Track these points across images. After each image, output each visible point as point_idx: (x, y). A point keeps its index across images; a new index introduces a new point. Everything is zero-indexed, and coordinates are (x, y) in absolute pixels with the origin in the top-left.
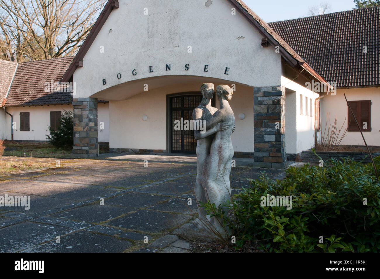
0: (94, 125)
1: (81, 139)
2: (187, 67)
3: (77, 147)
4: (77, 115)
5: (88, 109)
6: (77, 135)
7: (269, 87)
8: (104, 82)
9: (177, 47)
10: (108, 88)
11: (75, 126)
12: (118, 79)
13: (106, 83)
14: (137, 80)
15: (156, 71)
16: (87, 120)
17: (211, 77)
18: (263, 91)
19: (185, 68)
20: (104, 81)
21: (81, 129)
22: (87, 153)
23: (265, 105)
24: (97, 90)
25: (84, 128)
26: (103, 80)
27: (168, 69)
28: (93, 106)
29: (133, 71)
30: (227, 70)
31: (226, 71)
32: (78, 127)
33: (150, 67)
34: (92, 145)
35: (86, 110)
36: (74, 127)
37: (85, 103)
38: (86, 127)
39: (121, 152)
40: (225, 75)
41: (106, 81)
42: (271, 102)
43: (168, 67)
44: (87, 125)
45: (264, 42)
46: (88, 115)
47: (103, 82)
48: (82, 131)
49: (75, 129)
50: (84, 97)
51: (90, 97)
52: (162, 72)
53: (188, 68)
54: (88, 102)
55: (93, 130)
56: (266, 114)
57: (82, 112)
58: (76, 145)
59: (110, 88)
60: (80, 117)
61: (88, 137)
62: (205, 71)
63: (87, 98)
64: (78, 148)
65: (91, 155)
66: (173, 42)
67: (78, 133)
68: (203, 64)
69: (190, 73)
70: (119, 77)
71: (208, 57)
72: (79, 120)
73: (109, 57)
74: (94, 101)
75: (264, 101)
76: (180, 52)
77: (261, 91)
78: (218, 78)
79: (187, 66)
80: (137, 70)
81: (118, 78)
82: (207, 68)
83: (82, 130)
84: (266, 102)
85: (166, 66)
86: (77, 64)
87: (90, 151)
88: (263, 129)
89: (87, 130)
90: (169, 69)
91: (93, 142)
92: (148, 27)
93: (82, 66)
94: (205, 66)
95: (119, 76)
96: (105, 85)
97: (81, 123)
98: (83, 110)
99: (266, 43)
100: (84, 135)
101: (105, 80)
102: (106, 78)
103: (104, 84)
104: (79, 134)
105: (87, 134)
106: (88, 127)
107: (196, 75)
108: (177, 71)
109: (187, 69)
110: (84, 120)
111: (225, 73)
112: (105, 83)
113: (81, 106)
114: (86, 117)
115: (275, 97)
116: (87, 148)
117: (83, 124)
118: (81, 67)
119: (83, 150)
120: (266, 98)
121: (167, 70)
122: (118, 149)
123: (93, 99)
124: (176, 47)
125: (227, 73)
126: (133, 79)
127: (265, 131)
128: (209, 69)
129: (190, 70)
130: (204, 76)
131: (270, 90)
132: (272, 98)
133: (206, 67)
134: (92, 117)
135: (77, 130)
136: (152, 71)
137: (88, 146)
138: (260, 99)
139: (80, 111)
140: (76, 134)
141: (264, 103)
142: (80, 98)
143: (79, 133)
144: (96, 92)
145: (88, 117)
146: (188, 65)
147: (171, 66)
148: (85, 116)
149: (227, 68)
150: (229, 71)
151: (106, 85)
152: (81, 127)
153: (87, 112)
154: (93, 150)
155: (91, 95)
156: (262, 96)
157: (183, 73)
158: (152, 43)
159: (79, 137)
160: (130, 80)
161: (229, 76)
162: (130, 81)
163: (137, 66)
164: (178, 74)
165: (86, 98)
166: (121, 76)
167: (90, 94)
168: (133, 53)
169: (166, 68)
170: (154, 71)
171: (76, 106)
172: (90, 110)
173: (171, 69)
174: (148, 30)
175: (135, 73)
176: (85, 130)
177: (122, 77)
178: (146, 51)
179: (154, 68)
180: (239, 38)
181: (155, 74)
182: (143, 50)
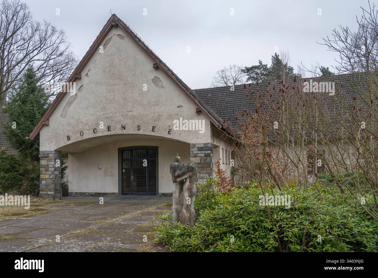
0: (58, 173)
1: (47, 185)
4: (43, 165)
6: (43, 182)
7: (201, 144)
9: (131, 112)
12: (80, 136)
13: (70, 139)
14: (97, 137)
15: (114, 130)
16: (53, 169)
17: (157, 135)
18: (197, 146)
19: (137, 128)
20: (68, 137)
21: (47, 176)
22: (52, 197)
23: (199, 157)
24: (62, 144)
27: (123, 129)
28: (58, 158)
29: (94, 130)
30: (170, 131)
32: (44, 175)
33: (108, 127)
34: (57, 190)
35: (52, 161)
36: (41, 175)
37: (51, 155)
38: (52, 175)
39: (79, 195)
40: (169, 135)
41: (70, 137)
42: (203, 155)
43: (124, 128)
44: (53, 173)
45: (198, 111)
46: (53, 165)
48: (48, 178)
49: (41, 177)
50: (50, 150)
51: (55, 150)
52: (118, 131)
53: (139, 129)
54: (54, 154)
55: (58, 178)
56: (200, 163)
57: (48, 162)
58: (42, 190)
59: (73, 143)
60: (46, 167)
62: (153, 131)
64: (44, 193)
65: (56, 199)
66: (127, 108)
67: (44, 180)
68: (151, 126)
69: (141, 132)
70: (82, 135)
71: (155, 121)
72: (45, 170)
74: (59, 153)
75: (198, 154)
76: (133, 116)
78: (163, 136)
80: (97, 129)
84: (199, 155)
85: (121, 127)
86: (44, 123)
87: (55, 195)
89: (53, 178)
90: (125, 129)
91: (58, 187)
93: (49, 125)
94: (153, 127)
95: (82, 133)
96: (69, 141)
97: (47, 172)
99: (199, 111)
100: (50, 181)
102: (70, 134)
103: (68, 140)
105: (53, 180)
106: (54, 175)
107: (145, 134)
108: (131, 130)
110: (50, 169)
111: (168, 133)
112: (69, 139)
113: (47, 158)
114: (52, 167)
115: (206, 151)
116: (52, 193)
117: (49, 173)
119: (49, 195)
120: (199, 152)
123: (58, 151)
124: (129, 112)
125: (170, 133)
126: (94, 136)
128: (156, 129)
129: (141, 130)
130: (152, 135)
131: (202, 146)
132: (204, 152)
133: (153, 128)
135: (43, 178)
136: (110, 130)
138: (195, 152)
139: (47, 162)
141: (198, 156)
142: (46, 151)
144: (61, 146)
146: (140, 126)
147: (126, 126)
148: (50, 166)
149: (170, 129)
150: (172, 132)
153: (53, 163)
154: (58, 194)
156: (196, 150)
157: (135, 132)
158: (110, 108)
159: (45, 183)
161: (171, 135)
162: (91, 138)
163: (97, 126)
164: (131, 133)
165: (52, 151)
167: (56, 148)
168: (94, 115)
170: (112, 130)
171: (42, 158)
172: (55, 161)
173: (126, 129)
175: (95, 132)
176: (51, 177)
177: (84, 134)
178: (105, 115)
179: (111, 127)
180: (179, 107)
181: (112, 132)
182: (102, 113)
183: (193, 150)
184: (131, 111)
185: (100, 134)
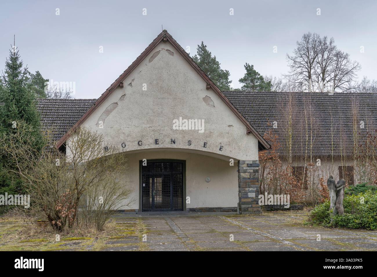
2: (190, 143)
7: (250, 161)
10: (110, 155)
12: (122, 148)
14: (142, 150)
15: (162, 144)
17: (209, 151)
18: (247, 163)
19: (187, 143)
20: (106, 148)
23: (248, 173)
27: (172, 143)
29: (139, 143)
31: (220, 148)
33: (156, 140)
40: (220, 151)
42: (252, 171)
45: (249, 132)
52: (167, 145)
56: (249, 178)
59: (112, 155)
62: (204, 147)
68: (203, 142)
69: (192, 147)
70: (124, 146)
71: (206, 137)
76: (184, 131)
77: (245, 163)
78: (215, 152)
80: (143, 141)
84: (248, 171)
85: (171, 140)
88: (247, 189)
90: (174, 143)
94: (205, 143)
96: (107, 152)
102: (109, 145)
107: (197, 149)
108: (181, 145)
111: (220, 150)
112: (107, 150)
115: (254, 168)
120: (248, 168)
126: (139, 149)
127: (248, 190)
128: (207, 145)
129: (192, 145)
130: (203, 150)
131: (251, 163)
132: (253, 168)
133: (205, 144)
136: (158, 144)
138: (244, 168)
141: (247, 171)
146: (191, 141)
147: (176, 141)
149: (221, 146)
150: (223, 148)
156: (246, 166)
157: (186, 147)
158: (158, 121)
160: (135, 149)
161: (223, 152)
163: (143, 138)
164: (181, 147)
170: (160, 143)
173: (176, 143)
177: (126, 146)
179: (159, 141)
180: (229, 126)
181: (160, 146)
183: (243, 166)
185: (146, 147)
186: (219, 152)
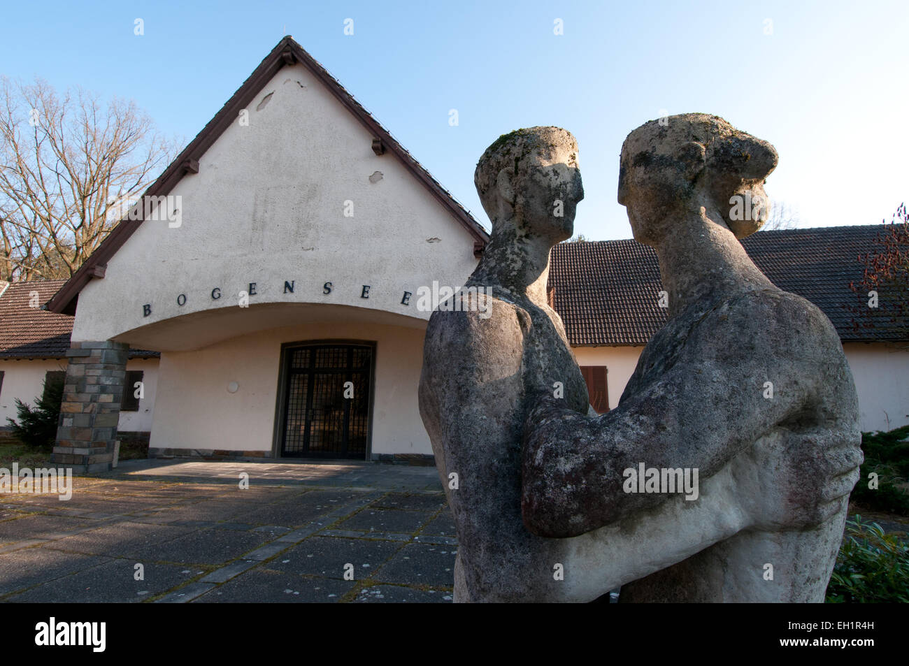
0: (111, 400)
1: (75, 431)
2: (327, 288)
3: (62, 448)
4: (73, 378)
5: (102, 366)
6: (67, 422)
8: (147, 310)
9: (311, 251)
10: (154, 324)
11: (65, 401)
12: (178, 306)
13: (150, 312)
14: (220, 309)
15: (263, 294)
16: (96, 389)
17: (374, 308)
19: (323, 290)
20: (147, 308)
21: (78, 407)
22: (83, 464)
24: (128, 326)
25: (85, 407)
26: (145, 306)
27: (288, 290)
28: (116, 360)
29: (214, 291)
30: (407, 297)
31: (404, 298)
32: (72, 404)
33: (251, 285)
34: (101, 444)
35: (98, 367)
36: (64, 404)
37: (96, 353)
38: (91, 405)
39: (173, 456)
40: (403, 306)
41: (151, 309)
43: (289, 287)
44: (93, 400)
46: (99, 377)
47: (145, 310)
48: (80, 413)
49: (64, 407)
50: (97, 340)
51: (112, 341)
52: (275, 294)
53: (329, 290)
54: (105, 351)
55: (107, 411)
57: (87, 370)
58: (60, 444)
59: (158, 323)
60: (81, 383)
61: (91, 427)
62: (363, 296)
63: (103, 342)
64: (66, 451)
65: (92, 468)
66: (302, 241)
67: (70, 416)
68: (360, 283)
69: (333, 299)
70: (182, 302)
71: (371, 272)
72: (76, 389)
73: (164, 261)
74: (121, 349)
76: (316, 260)
78: (389, 311)
79: (328, 286)
80: (222, 290)
81: (179, 303)
82: (367, 292)
83: (82, 411)
85: (284, 285)
86: (90, 272)
87: (91, 458)
89: (92, 411)
90: (291, 290)
91: (106, 436)
92: (255, 212)
93: (103, 278)
94: (365, 287)
95: (182, 299)
96: (148, 317)
97: (81, 395)
98: (89, 366)
100: (83, 421)
101: (149, 305)
102: (152, 302)
103: (146, 315)
104: (72, 419)
105: (92, 419)
106: (95, 404)
107: (344, 303)
108: (307, 294)
109: (327, 291)
110: (89, 389)
111: (403, 302)
112: (147, 313)
113: (87, 359)
114: (94, 382)
116: (85, 452)
117: (86, 397)
118: (101, 278)
119: (75, 456)
121: (285, 292)
122: (168, 451)
123: (119, 344)
124: (307, 250)
125: (406, 302)
126: (212, 307)
128: (371, 293)
129: (332, 293)
130: (360, 306)
133: (365, 290)
134: (108, 383)
135: (68, 410)
136: (256, 294)
137: (89, 447)
139: (83, 369)
140: (65, 420)
142: (86, 342)
143: (73, 417)
144: (126, 330)
145: (98, 383)
146: (331, 284)
147: (296, 284)
148: (92, 381)
149: (406, 293)
150: (411, 298)
151: (151, 316)
152: (78, 403)
153: (99, 372)
154: (101, 455)
155: (113, 336)
157: (319, 298)
158: (260, 240)
159: (71, 425)
160: (205, 309)
161: (409, 308)
162: (204, 311)
163: (223, 281)
164: (308, 301)
165: (100, 343)
166: (185, 300)
167: (111, 335)
168: (217, 256)
169: (283, 289)
170: (259, 292)
171: (74, 359)
172: (105, 368)
173: (295, 290)
174: (254, 215)
175: (216, 295)
176: (87, 410)
177: (188, 302)
178: (246, 255)
180: (431, 240)
181: (261, 298)
182: (239, 253)
184: (313, 249)
185: (229, 303)
186: (401, 309)
